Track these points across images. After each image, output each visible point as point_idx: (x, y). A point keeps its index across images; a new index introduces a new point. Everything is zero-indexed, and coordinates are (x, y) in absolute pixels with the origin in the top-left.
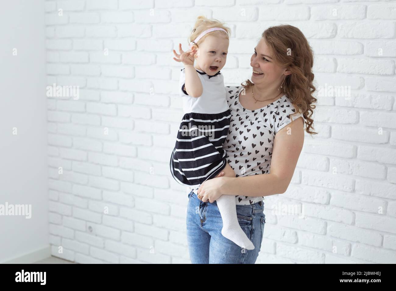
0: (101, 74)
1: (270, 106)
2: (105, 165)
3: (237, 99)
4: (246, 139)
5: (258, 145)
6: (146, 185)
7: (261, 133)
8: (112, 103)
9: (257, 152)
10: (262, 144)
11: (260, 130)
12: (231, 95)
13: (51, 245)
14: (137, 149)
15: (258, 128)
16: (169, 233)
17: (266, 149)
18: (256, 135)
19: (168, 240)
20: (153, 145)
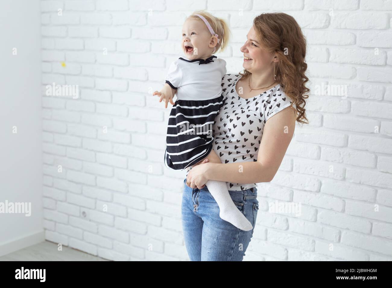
0: (96, 61)
1: (263, 95)
2: (99, 152)
3: (234, 88)
4: (235, 126)
5: (247, 133)
6: (139, 172)
7: (250, 121)
8: (106, 90)
9: (246, 140)
10: (250, 132)
11: (250, 118)
12: (230, 83)
13: (45, 229)
14: (131, 136)
15: (248, 116)
16: (162, 219)
17: (255, 137)
18: (245, 123)
19: (161, 226)
20: (146, 132)
